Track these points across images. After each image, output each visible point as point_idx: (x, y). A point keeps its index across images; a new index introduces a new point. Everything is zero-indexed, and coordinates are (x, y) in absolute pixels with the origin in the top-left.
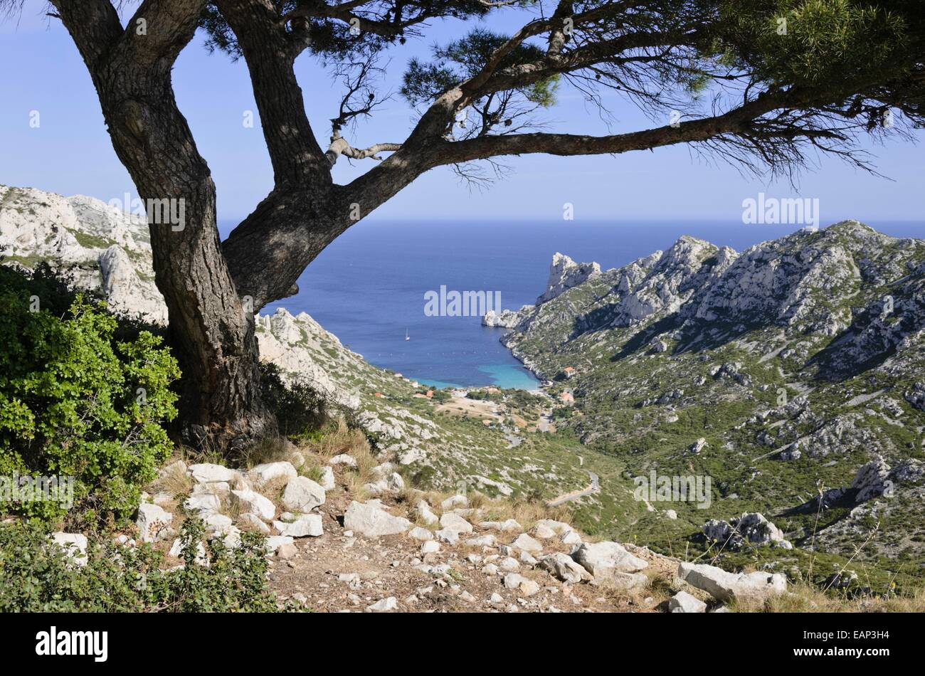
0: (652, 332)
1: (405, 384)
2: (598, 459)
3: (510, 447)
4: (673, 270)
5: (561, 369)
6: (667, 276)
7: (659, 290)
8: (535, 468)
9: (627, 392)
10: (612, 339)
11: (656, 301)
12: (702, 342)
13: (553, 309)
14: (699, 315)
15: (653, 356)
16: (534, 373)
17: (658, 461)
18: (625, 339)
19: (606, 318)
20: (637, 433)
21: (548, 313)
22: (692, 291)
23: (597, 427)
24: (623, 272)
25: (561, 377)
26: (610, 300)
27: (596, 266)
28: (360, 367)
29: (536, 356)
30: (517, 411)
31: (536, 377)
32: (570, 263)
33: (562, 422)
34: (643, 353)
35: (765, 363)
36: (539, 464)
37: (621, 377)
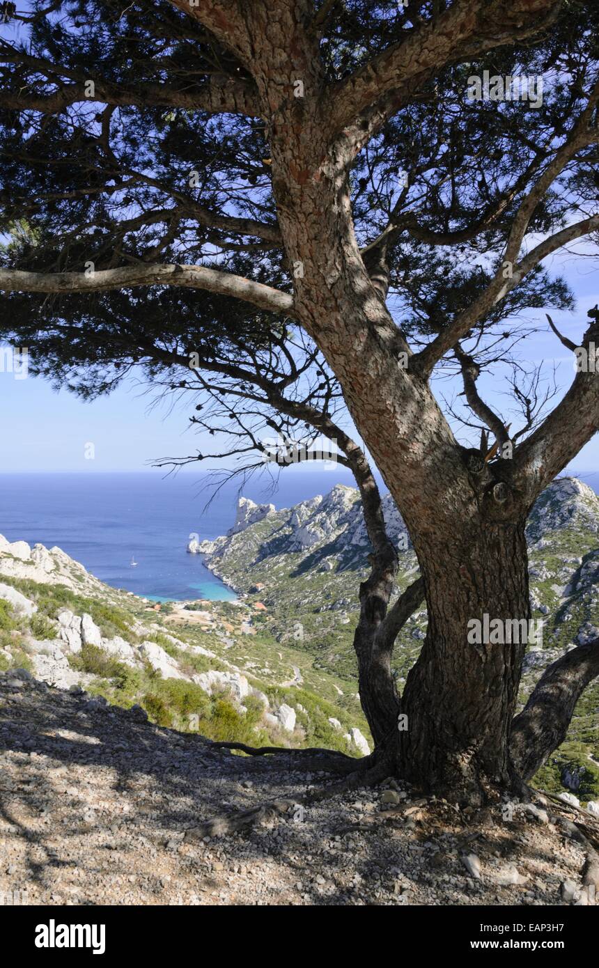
0: (319, 555)
1: (137, 601)
2: (293, 654)
3: (226, 648)
4: (332, 509)
5: (253, 585)
6: (328, 514)
7: (322, 524)
8: (254, 666)
9: (306, 601)
10: (289, 561)
11: (321, 532)
12: (358, 562)
13: (242, 539)
14: (354, 542)
15: (323, 573)
16: (232, 588)
17: (340, 654)
18: (299, 561)
19: (284, 545)
20: (320, 633)
21: (238, 542)
22: (347, 524)
23: (289, 629)
24: (293, 511)
25: (253, 590)
26: (285, 531)
27: (272, 507)
28: (102, 588)
29: (232, 574)
30: (225, 618)
31: (234, 591)
32: (252, 505)
33: (259, 625)
34: (315, 571)
35: (409, 577)
36: (257, 662)
37: (300, 590)
